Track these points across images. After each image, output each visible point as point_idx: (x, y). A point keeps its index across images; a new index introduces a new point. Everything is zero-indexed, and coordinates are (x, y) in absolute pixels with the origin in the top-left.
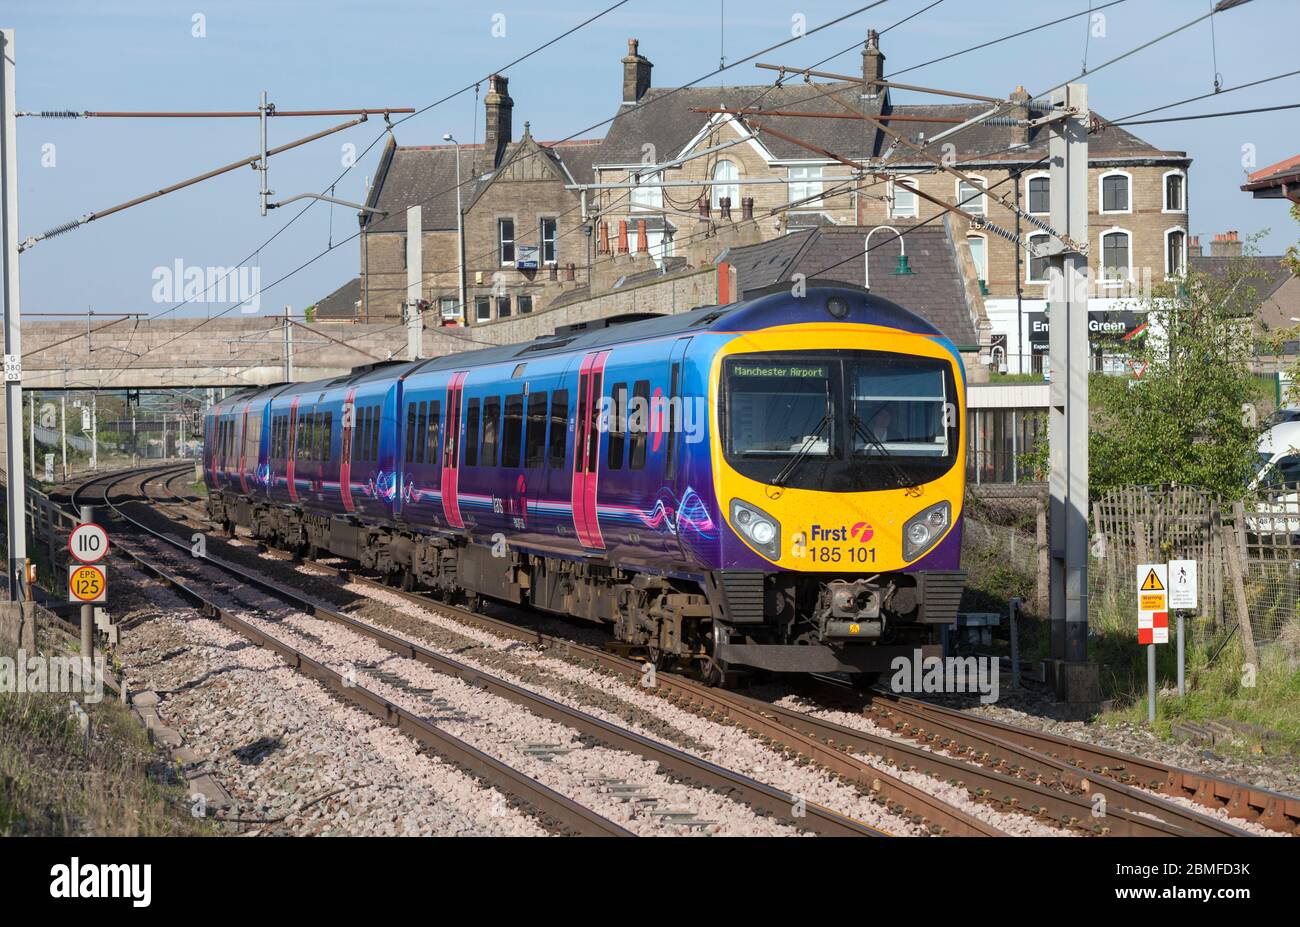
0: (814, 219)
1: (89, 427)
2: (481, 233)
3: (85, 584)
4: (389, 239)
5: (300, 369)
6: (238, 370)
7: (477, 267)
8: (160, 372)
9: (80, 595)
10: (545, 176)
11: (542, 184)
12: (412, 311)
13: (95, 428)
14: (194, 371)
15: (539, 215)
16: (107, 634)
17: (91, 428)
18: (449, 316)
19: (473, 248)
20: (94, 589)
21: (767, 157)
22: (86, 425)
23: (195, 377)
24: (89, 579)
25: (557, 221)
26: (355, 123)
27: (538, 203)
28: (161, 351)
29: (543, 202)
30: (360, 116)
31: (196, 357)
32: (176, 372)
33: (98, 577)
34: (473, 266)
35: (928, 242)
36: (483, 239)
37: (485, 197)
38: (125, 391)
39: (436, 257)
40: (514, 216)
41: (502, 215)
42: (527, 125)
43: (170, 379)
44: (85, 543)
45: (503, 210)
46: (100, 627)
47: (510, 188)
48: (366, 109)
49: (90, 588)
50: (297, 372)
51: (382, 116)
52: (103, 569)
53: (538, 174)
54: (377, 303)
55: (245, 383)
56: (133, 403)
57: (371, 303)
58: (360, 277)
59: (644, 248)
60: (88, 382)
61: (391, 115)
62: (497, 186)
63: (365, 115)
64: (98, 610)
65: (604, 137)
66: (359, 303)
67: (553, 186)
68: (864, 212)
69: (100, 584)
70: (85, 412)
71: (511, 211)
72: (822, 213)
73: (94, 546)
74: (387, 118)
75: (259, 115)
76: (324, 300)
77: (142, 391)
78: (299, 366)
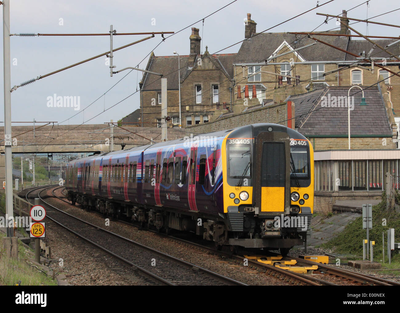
0: (321, 85)
1: (32, 169)
2: (188, 91)
3: (37, 230)
4: (151, 93)
5: (116, 145)
6: (91, 145)
7: (186, 104)
8: (61, 146)
9: (34, 235)
10: (214, 68)
11: (212, 71)
12: (163, 121)
13: (34, 169)
14: (74, 146)
15: (211, 83)
16: (45, 251)
17: (33, 169)
18: (175, 124)
19: (185, 97)
20: (40, 232)
21: (303, 61)
22: (31, 168)
23: (75, 148)
24: (38, 228)
25: (219, 86)
26: (149, 38)
27: (211, 79)
28: (61, 138)
29: (212, 79)
30: (151, 35)
31: (75, 140)
32: (67, 146)
33: (42, 227)
34: (185, 104)
35: (371, 93)
36: (189, 93)
37: (190, 76)
38: (47, 154)
39: (170, 100)
40: (201, 84)
41: (197, 83)
42: (207, 48)
43: (65, 149)
44: (36, 213)
45: (197, 82)
46: (42, 248)
47: (200, 73)
48: (154, 32)
49: (39, 232)
50: (115, 146)
51: (161, 35)
52: (44, 224)
53: (211, 68)
54: (147, 119)
55: (94, 150)
56: (50, 159)
57: (144, 119)
58: (140, 108)
59: (254, 96)
60: (32, 150)
61: (164, 35)
62: (195, 72)
63: (153, 34)
64: (41, 241)
65: (237, 53)
66: (140, 119)
67: (217, 72)
68: (341, 82)
69: (43, 230)
70: (31, 162)
71: (200, 82)
72: (325, 83)
73: (40, 214)
74: (163, 36)
75: (110, 35)
76: (125, 118)
77: (53, 154)
78: (116, 144)
